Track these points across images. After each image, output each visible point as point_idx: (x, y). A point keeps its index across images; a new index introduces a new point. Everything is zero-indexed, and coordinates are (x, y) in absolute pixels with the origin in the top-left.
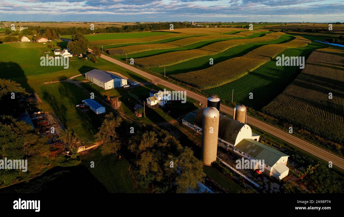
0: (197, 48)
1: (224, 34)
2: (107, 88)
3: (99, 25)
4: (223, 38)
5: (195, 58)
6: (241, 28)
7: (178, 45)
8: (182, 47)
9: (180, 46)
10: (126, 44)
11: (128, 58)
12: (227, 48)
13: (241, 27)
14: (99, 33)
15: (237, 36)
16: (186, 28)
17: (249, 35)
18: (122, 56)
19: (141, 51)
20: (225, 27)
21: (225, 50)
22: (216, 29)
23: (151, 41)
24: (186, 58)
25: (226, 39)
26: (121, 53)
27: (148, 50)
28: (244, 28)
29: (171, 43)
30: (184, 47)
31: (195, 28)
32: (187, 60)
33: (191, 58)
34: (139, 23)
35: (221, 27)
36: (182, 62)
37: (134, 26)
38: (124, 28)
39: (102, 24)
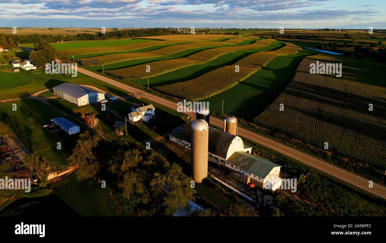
0: (184, 57)
1: (212, 41)
2: (81, 103)
3: (68, 31)
4: (211, 46)
5: (182, 67)
6: (231, 35)
7: (163, 54)
8: (167, 56)
9: (164, 55)
10: (102, 53)
11: (105, 69)
12: (216, 56)
13: (231, 34)
14: (68, 41)
15: (226, 44)
16: (171, 35)
17: (239, 42)
18: (98, 67)
19: (120, 61)
20: (213, 34)
21: (214, 59)
22: (204, 36)
23: (131, 49)
24: (172, 69)
25: (215, 47)
26: (96, 64)
27: (127, 60)
28: (234, 34)
29: (154, 51)
30: (168, 56)
31: (181, 34)
32: (173, 70)
33: (178, 68)
34: (116, 29)
35: (209, 34)
36: (167, 72)
37: (111, 33)
38: (99, 35)
39: (72, 31)
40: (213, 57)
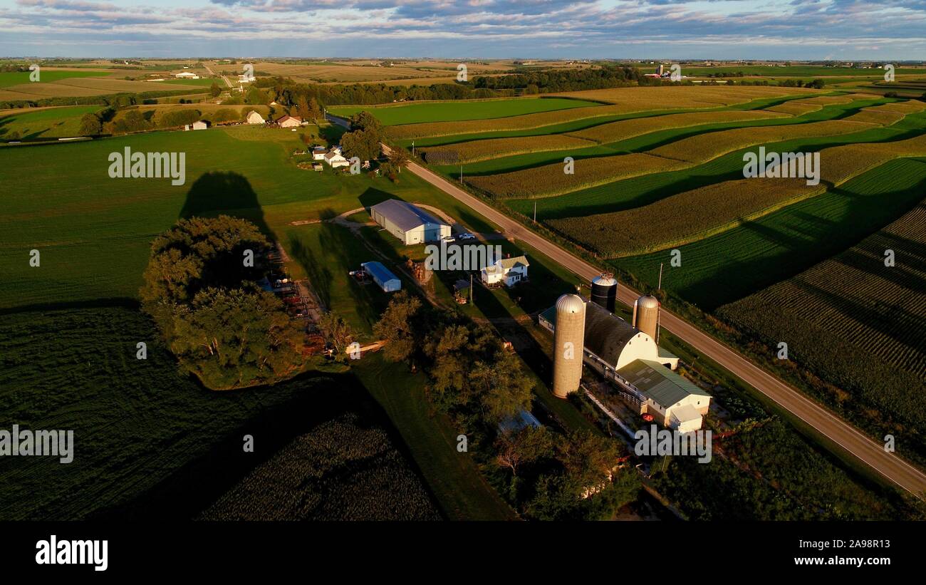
1: (735, 107)
3: (418, 69)
4: (724, 122)
5: (624, 178)
6: (800, 86)
7: (596, 141)
8: (604, 145)
9: (599, 142)
10: (471, 134)
11: (466, 172)
12: (720, 152)
13: (800, 84)
14: (412, 99)
15: (767, 116)
16: (635, 86)
17: (808, 112)
19: (499, 156)
20: (749, 84)
21: (714, 158)
22: (721, 91)
23: (532, 126)
24: (599, 180)
25: (742, 125)
26: (453, 160)
27: (515, 154)
28: (809, 86)
29: (578, 133)
30: (608, 145)
31: (663, 85)
32: (601, 184)
33: (614, 180)
34: (520, 64)
35: (738, 84)
36: (588, 187)
37: (503, 79)
38: (477, 83)
39: (424, 68)
40: (713, 154)
